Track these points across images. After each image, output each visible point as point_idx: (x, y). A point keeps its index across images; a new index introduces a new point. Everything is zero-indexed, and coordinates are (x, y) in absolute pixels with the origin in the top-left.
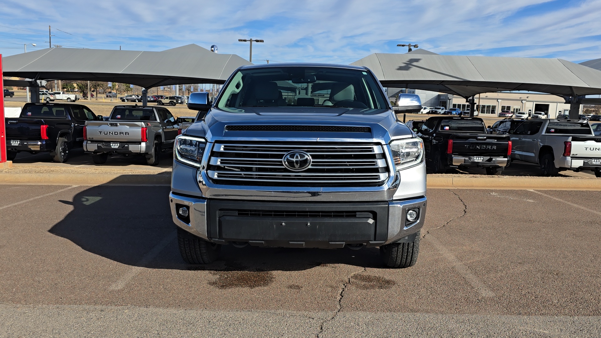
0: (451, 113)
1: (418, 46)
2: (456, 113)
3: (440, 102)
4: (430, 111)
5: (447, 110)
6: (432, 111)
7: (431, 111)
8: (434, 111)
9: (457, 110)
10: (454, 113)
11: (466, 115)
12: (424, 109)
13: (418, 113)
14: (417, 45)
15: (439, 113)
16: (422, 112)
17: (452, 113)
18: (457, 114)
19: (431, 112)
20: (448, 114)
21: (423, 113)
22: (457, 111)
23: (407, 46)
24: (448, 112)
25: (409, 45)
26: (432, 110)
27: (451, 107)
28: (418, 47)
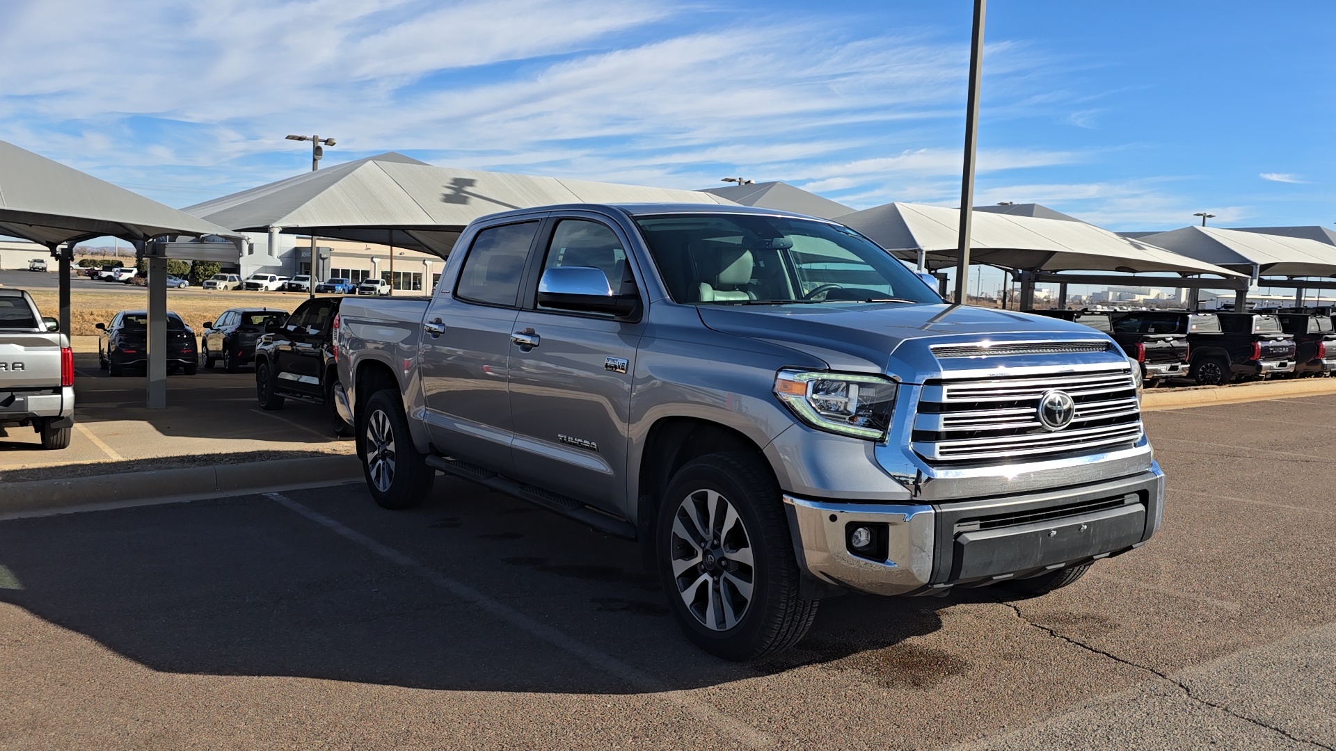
0: (333, 289)
1: (334, 141)
2: (344, 289)
3: (301, 263)
4: (283, 286)
5: (322, 284)
6: (290, 285)
7: (286, 284)
8: (293, 286)
9: (344, 283)
10: (339, 288)
11: (367, 292)
12: (270, 281)
13: (258, 290)
14: (333, 139)
15: (305, 289)
16: (267, 287)
17: (335, 290)
18: (347, 291)
19: (287, 287)
20: (327, 292)
21: (269, 289)
22: (346, 285)
23: (310, 140)
24: (325, 286)
25: (315, 139)
26: (289, 283)
27: (328, 276)
28: (334, 144)
